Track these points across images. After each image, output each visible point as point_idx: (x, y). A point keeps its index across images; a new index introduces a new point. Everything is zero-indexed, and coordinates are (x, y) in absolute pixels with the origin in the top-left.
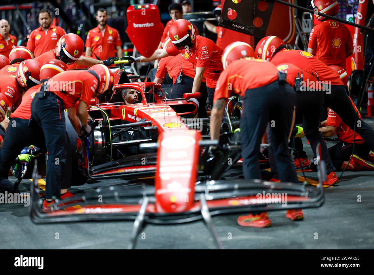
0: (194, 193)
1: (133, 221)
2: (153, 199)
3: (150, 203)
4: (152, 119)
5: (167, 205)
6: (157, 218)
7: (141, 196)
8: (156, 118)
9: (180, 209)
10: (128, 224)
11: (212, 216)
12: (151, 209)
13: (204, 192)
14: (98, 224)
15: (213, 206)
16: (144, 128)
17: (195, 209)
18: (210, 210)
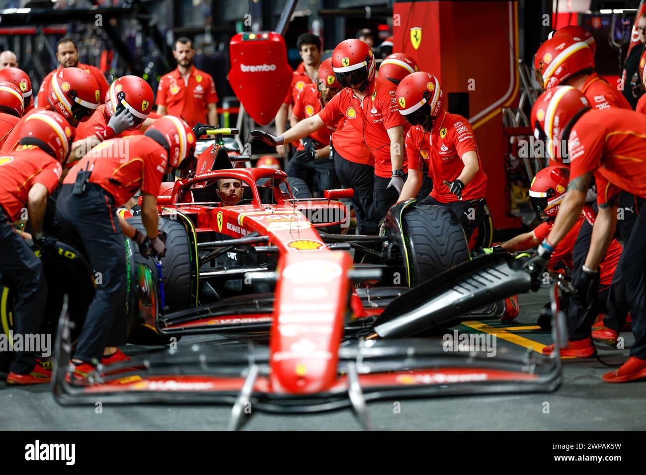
0: (337, 361)
1: (231, 405)
2: (266, 369)
3: (260, 376)
4: (269, 233)
5: (290, 380)
6: (272, 401)
7: (245, 364)
8: (276, 231)
9: (313, 388)
10: (221, 411)
11: (368, 402)
12: (263, 386)
13: (354, 360)
14: (170, 410)
15: (369, 383)
16: (255, 249)
17: (338, 389)
18: (365, 391)
